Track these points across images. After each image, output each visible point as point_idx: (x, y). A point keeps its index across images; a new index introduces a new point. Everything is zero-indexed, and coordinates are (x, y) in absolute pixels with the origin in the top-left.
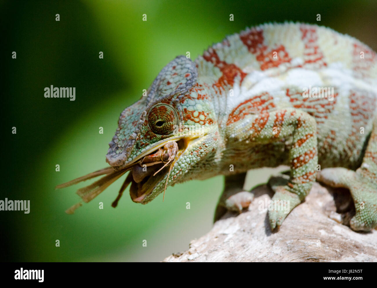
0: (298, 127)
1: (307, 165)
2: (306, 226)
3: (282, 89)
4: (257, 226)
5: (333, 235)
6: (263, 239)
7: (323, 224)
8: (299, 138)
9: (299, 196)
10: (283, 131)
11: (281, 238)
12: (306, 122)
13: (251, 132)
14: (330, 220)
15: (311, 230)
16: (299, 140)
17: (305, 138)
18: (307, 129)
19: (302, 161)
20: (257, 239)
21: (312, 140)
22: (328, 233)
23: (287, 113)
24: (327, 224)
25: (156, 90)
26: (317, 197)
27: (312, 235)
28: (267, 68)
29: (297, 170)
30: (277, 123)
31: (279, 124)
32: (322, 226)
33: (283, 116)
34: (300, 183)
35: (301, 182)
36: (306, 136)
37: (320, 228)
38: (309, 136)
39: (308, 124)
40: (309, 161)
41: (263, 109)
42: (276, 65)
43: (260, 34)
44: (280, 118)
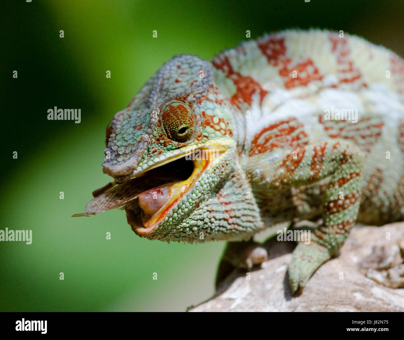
0: (342, 163)
1: (346, 211)
2: (337, 288)
3: (314, 115)
4: (273, 288)
5: (372, 300)
6: (281, 305)
7: (358, 285)
8: (340, 176)
9: (329, 250)
10: (323, 170)
11: (304, 304)
12: (353, 157)
13: (282, 171)
14: (367, 280)
15: (343, 293)
16: (340, 179)
17: (349, 177)
18: (353, 166)
19: (340, 206)
20: (274, 305)
21: (357, 180)
22: (366, 297)
23: (328, 146)
24: (364, 285)
25: (158, 90)
26: (351, 250)
27: (344, 300)
28: (294, 86)
29: (332, 216)
30: (316, 159)
31: (319, 162)
32: (357, 287)
33: (323, 150)
34: (333, 234)
35: (334, 232)
36: (351, 174)
37: (355, 291)
38: (354, 175)
39: (355, 160)
40: (349, 206)
41: (293, 140)
42: (304, 83)
43: (281, 42)
44: (320, 153)
